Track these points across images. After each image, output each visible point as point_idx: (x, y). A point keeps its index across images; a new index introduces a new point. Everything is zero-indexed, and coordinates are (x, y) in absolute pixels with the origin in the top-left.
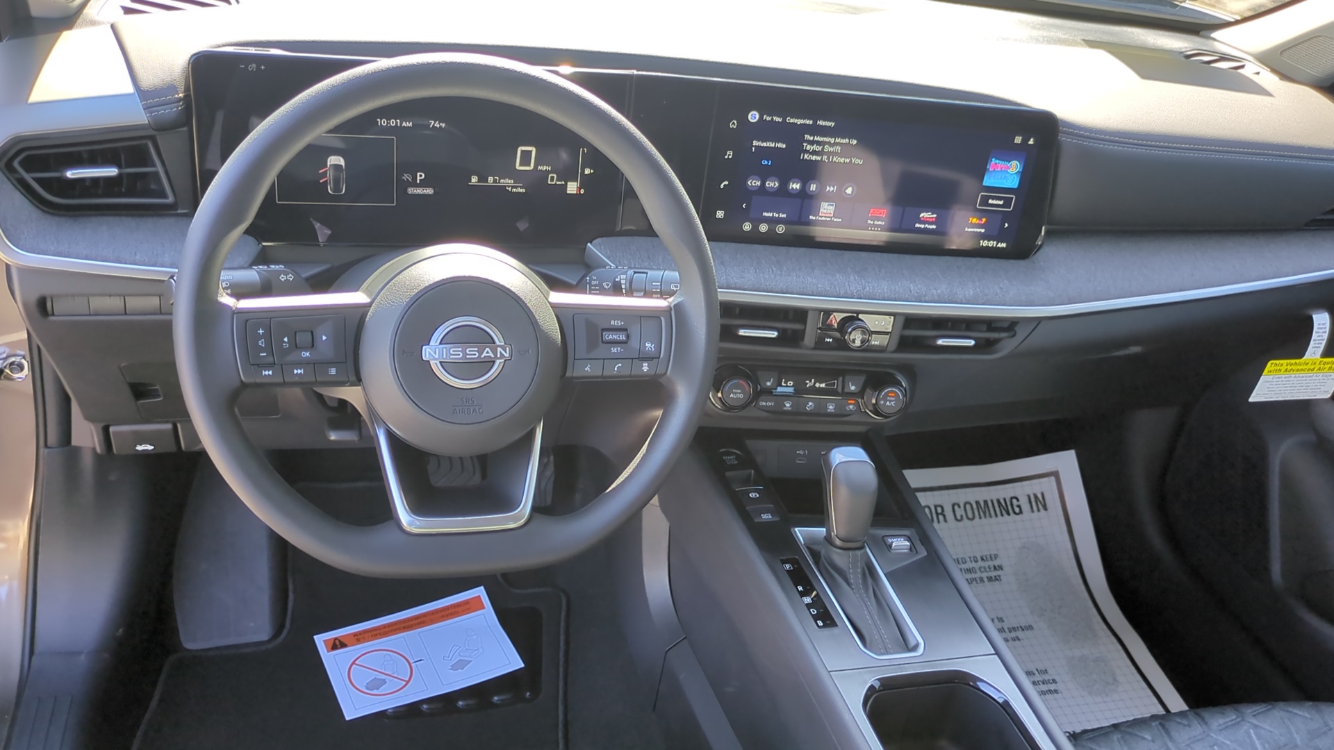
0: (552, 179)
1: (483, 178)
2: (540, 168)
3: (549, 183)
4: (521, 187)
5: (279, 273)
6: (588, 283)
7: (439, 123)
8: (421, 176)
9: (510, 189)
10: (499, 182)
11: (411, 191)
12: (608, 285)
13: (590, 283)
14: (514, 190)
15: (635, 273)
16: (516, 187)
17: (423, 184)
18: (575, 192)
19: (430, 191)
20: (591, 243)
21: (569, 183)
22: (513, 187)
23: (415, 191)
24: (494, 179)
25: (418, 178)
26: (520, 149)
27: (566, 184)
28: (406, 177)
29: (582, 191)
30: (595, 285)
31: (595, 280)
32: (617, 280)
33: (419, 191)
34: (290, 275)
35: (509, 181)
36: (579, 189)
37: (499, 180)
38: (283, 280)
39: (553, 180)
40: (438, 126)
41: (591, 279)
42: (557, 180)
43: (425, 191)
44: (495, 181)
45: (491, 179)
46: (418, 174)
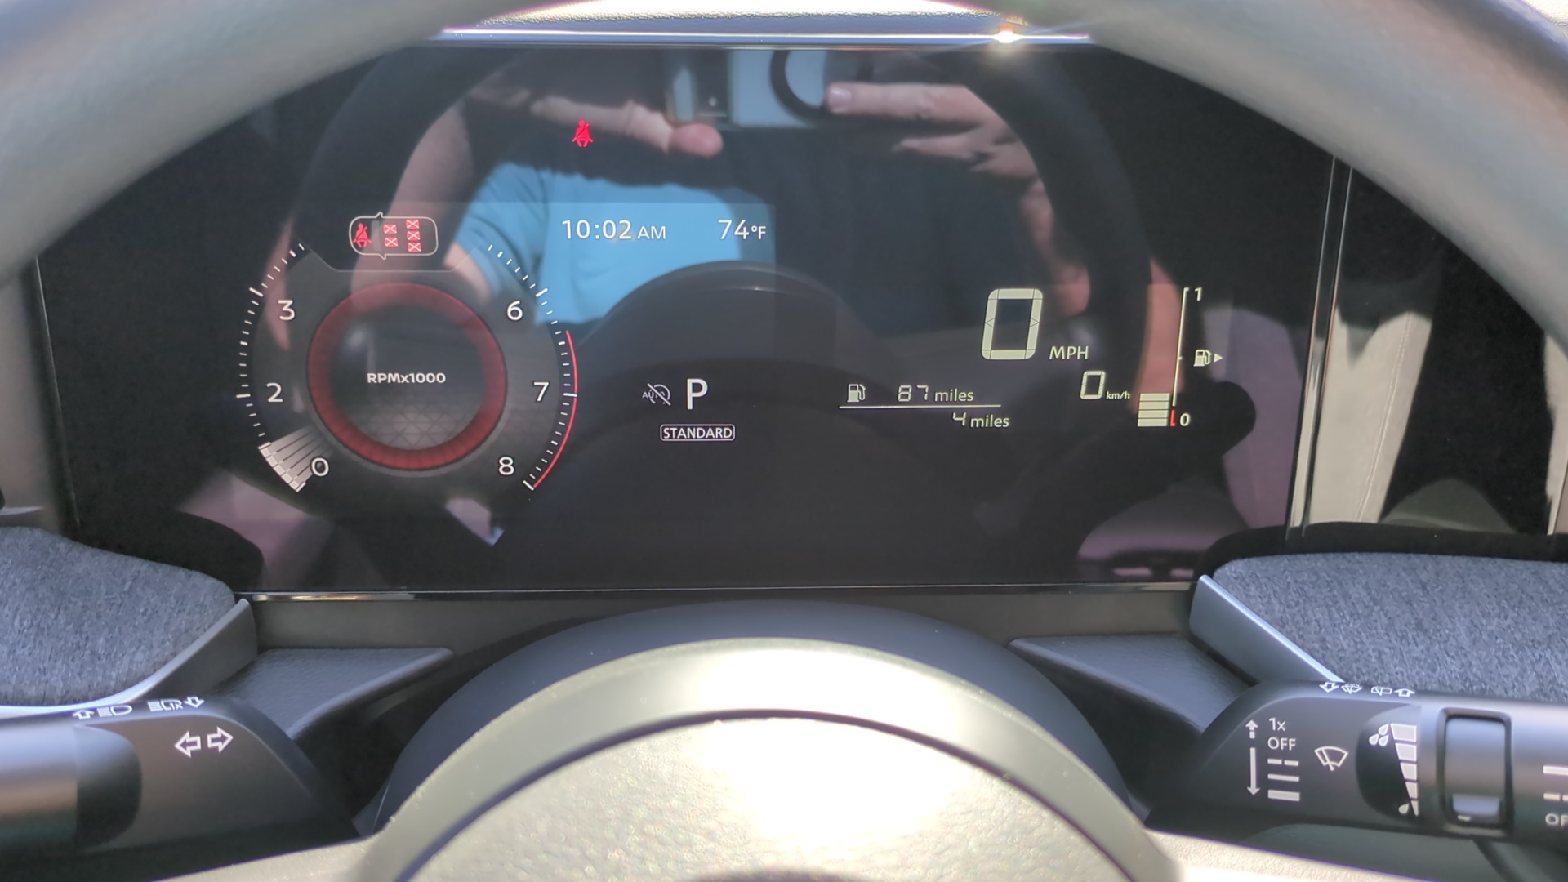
0: (1093, 384)
1: (880, 391)
2: (1056, 352)
3: (1083, 396)
4: (998, 413)
5: (177, 726)
6: (1253, 743)
7: (748, 226)
8: (697, 388)
9: (963, 419)
10: (931, 400)
11: (670, 432)
12: (1335, 756)
13: (1260, 743)
14: (976, 421)
15: (1451, 716)
16: (983, 413)
17: (706, 412)
18: (1164, 423)
19: (723, 433)
20: (1211, 575)
21: (1143, 396)
22: (972, 414)
23: (682, 432)
24: (915, 390)
25: (691, 395)
26: (996, 296)
27: (1135, 400)
28: (655, 392)
29: (1185, 420)
30: (1284, 754)
31: (1280, 734)
32: (1373, 740)
33: (693, 433)
34: (220, 732)
35: (962, 396)
36: (1175, 411)
37: (932, 393)
38: (188, 752)
39: (1093, 386)
40: (745, 234)
41: (1265, 731)
42: (1109, 387)
43: (710, 433)
44: (918, 396)
45: (905, 392)
46: (690, 382)
